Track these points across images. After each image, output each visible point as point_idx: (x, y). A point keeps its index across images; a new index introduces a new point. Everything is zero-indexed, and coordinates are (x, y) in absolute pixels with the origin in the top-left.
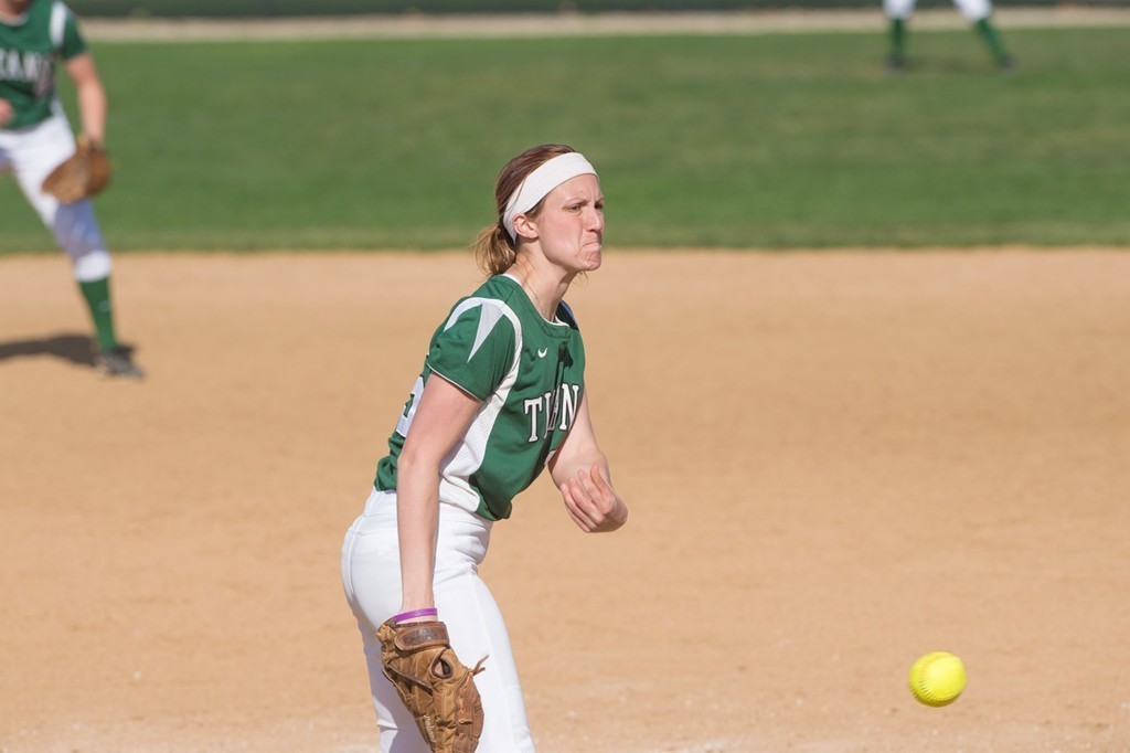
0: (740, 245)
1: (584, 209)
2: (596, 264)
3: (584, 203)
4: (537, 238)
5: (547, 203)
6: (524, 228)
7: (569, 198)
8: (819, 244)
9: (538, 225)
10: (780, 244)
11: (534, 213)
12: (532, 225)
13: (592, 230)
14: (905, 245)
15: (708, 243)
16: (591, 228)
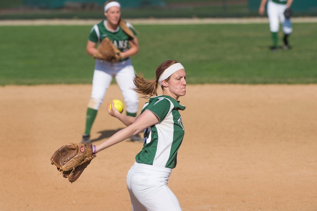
0: (243, 83)
1: (181, 79)
2: (184, 94)
3: (181, 77)
4: (168, 87)
5: (171, 77)
6: (165, 84)
7: (177, 76)
8: (265, 83)
9: (169, 83)
10: (254, 83)
11: (167, 80)
12: (167, 83)
13: (184, 85)
14: (290, 83)
15: (234, 82)
16: (183, 84)
